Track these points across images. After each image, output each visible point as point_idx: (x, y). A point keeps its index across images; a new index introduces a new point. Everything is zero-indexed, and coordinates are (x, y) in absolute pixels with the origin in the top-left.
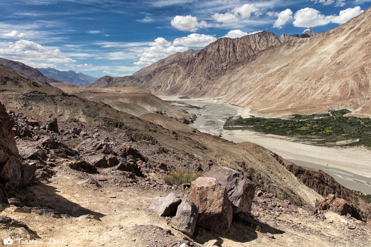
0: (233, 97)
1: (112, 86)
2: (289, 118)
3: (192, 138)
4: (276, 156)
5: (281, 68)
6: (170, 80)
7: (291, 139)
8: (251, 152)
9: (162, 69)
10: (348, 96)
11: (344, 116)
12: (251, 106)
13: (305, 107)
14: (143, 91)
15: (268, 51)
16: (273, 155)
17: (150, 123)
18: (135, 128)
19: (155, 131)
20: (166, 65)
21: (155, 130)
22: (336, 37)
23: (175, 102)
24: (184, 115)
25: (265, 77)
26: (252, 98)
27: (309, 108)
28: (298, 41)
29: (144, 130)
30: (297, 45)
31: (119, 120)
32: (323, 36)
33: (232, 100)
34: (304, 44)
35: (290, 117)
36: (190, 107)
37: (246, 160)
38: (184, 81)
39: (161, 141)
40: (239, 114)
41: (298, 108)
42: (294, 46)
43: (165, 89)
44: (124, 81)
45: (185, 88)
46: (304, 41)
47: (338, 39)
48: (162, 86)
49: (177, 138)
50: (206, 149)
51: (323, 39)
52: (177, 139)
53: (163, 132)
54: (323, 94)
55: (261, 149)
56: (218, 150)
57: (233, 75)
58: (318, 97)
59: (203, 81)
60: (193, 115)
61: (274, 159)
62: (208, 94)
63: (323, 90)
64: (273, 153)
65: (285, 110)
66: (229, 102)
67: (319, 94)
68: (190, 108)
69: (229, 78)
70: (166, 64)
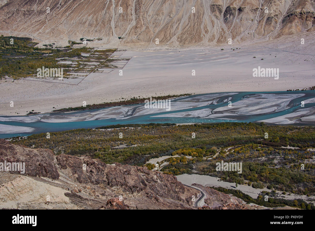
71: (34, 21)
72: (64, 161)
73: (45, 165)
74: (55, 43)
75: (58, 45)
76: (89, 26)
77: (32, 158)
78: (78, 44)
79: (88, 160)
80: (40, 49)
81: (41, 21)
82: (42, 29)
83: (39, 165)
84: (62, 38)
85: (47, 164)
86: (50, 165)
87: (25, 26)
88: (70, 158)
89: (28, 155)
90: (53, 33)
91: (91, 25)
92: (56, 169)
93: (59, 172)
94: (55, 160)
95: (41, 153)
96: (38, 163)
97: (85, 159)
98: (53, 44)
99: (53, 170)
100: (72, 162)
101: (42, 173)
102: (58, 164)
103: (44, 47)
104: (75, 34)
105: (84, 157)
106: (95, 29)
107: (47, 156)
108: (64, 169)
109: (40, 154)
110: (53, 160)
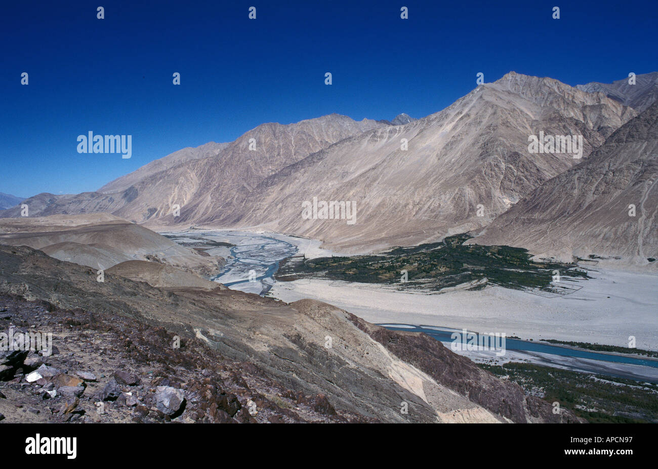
0: (291, 222)
1: (54, 213)
2: (385, 253)
3: (207, 302)
4: (353, 318)
5: (365, 173)
6: (174, 197)
7: (389, 288)
8: (313, 316)
9: (158, 178)
10: (466, 214)
11: (464, 244)
12: (321, 237)
13: (408, 234)
14: (120, 218)
15: (343, 146)
16: (349, 316)
17: (125, 280)
18: (93, 291)
19: (134, 294)
20: (166, 171)
21: (135, 291)
22: (441, 126)
23: (184, 237)
24: (202, 261)
25: (341, 187)
26: (324, 223)
27: (413, 236)
28: (388, 130)
29: (111, 294)
30: (386, 135)
31: (60, 279)
32: (423, 124)
33: (289, 228)
34: (396, 135)
35: (386, 251)
36: (213, 245)
37: (303, 331)
38: (201, 199)
39: (144, 311)
40: (301, 252)
41: (397, 236)
42: (382, 137)
43: (165, 214)
44: (80, 202)
45: (202, 211)
46: (396, 130)
47: (442, 129)
48: (159, 209)
49: (178, 303)
50: (231, 318)
51: (422, 128)
52: (177, 305)
53: (150, 295)
54: (433, 211)
55: (328, 309)
56: (254, 317)
57: (287, 184)
58: (425, 216)
59: (236, 197)
60: (219, 258)
61: (351, 324)
62: (245, 220)
63: (431, 205)
64: (349, 314)
65: (378, 240)
66: (285, 232)
67: (426, 211)
68: (213, 247)
69: (281, 189)
70: (165, 169)
71: (534, 230)
72: (535, 406)
73: (511, 403)
74: (555, 257)
75: (558, 260)
76: (604, 241)
77: (497, 390)
78: (586, 260)
79: (570, 415)
80: (535, 263)
81: (541, 231)
82: (541, 239)
83: (504, 401)
84: (565, 251)
85: (513, 402)
86: (517, 406)
87: (522, 235)
88: (544, 405)
89: (492, 384)
90: (554, 245)
91: (607, 239)
92: (524, 413)
93: (527, 419)
94: (525, 401)
95: (509, 387)
96: (503, 398)
97: (566, 414)
98: (552, 258)
99: (519, 413)
100: (546, 411)
101: (505, 412)
102: (527, 408)
103: (541, 261)
104: (583, 249)
105: (564, 410)
106: (612, 245)
107: (515, 393)
108: (534, 416)
109: (507, 388)
110: (522, 401)
